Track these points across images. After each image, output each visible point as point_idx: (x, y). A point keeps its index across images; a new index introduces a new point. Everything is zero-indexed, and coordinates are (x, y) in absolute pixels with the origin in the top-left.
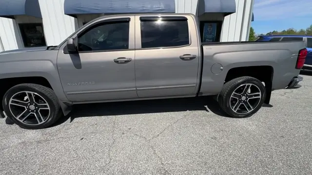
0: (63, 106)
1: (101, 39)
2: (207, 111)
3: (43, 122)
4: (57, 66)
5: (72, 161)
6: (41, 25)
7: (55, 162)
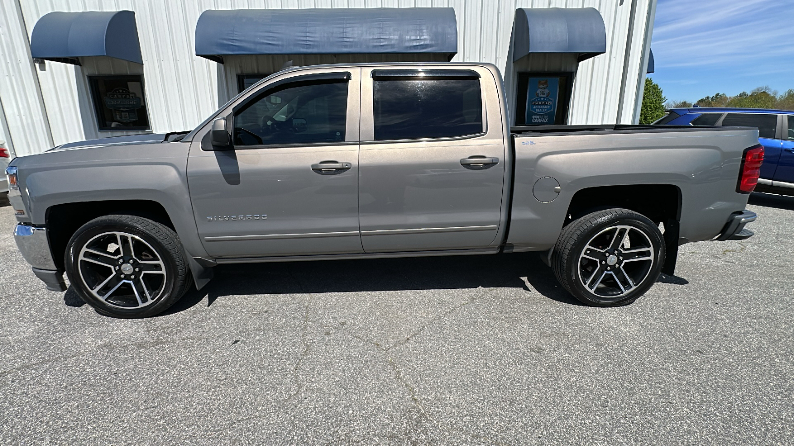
0: (195, 267)
1: (281, 117)
2: (526, 289)
3: (150, 302)
4: (187, 177)
5: (215, 387)
6: (139, 79)
7: (180, 388)
